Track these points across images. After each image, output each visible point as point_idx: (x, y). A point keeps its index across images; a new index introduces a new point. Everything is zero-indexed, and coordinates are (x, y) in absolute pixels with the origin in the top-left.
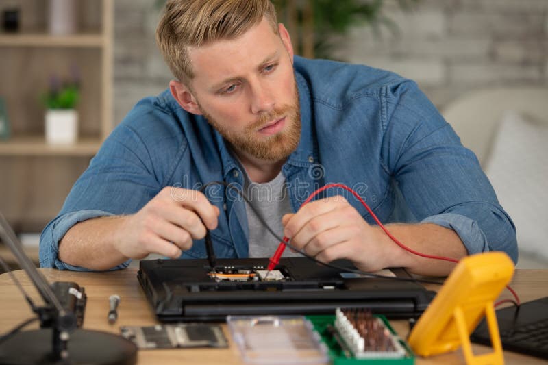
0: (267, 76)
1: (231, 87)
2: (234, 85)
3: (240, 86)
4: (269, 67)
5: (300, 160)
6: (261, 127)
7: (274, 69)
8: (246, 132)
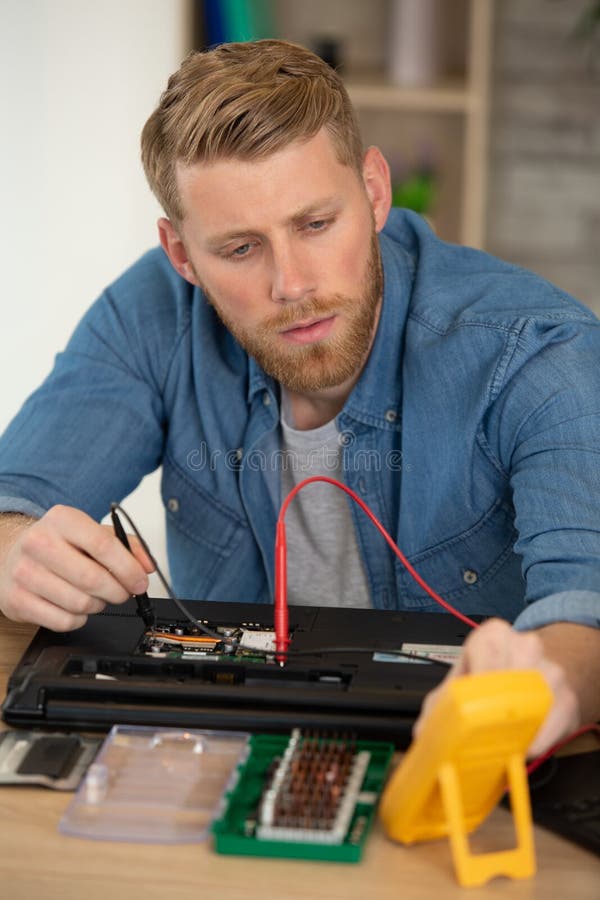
0: (309, 238)
1: (242, 248)
2: (247, 246)
3: (259, 247)
4: (316, 223)
5: (365, 411)
6: (284, 327)
7: (326, 229)
8: (258, 332)
